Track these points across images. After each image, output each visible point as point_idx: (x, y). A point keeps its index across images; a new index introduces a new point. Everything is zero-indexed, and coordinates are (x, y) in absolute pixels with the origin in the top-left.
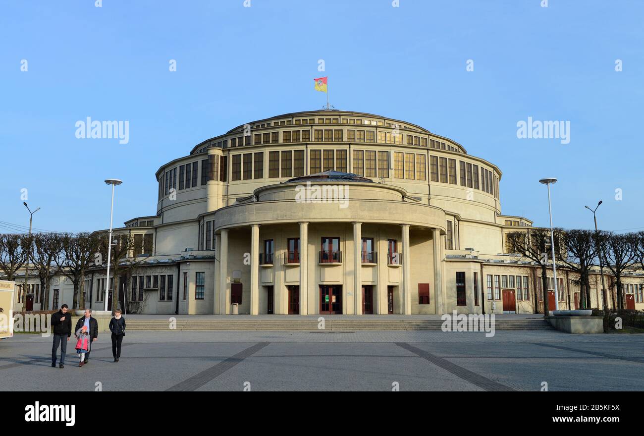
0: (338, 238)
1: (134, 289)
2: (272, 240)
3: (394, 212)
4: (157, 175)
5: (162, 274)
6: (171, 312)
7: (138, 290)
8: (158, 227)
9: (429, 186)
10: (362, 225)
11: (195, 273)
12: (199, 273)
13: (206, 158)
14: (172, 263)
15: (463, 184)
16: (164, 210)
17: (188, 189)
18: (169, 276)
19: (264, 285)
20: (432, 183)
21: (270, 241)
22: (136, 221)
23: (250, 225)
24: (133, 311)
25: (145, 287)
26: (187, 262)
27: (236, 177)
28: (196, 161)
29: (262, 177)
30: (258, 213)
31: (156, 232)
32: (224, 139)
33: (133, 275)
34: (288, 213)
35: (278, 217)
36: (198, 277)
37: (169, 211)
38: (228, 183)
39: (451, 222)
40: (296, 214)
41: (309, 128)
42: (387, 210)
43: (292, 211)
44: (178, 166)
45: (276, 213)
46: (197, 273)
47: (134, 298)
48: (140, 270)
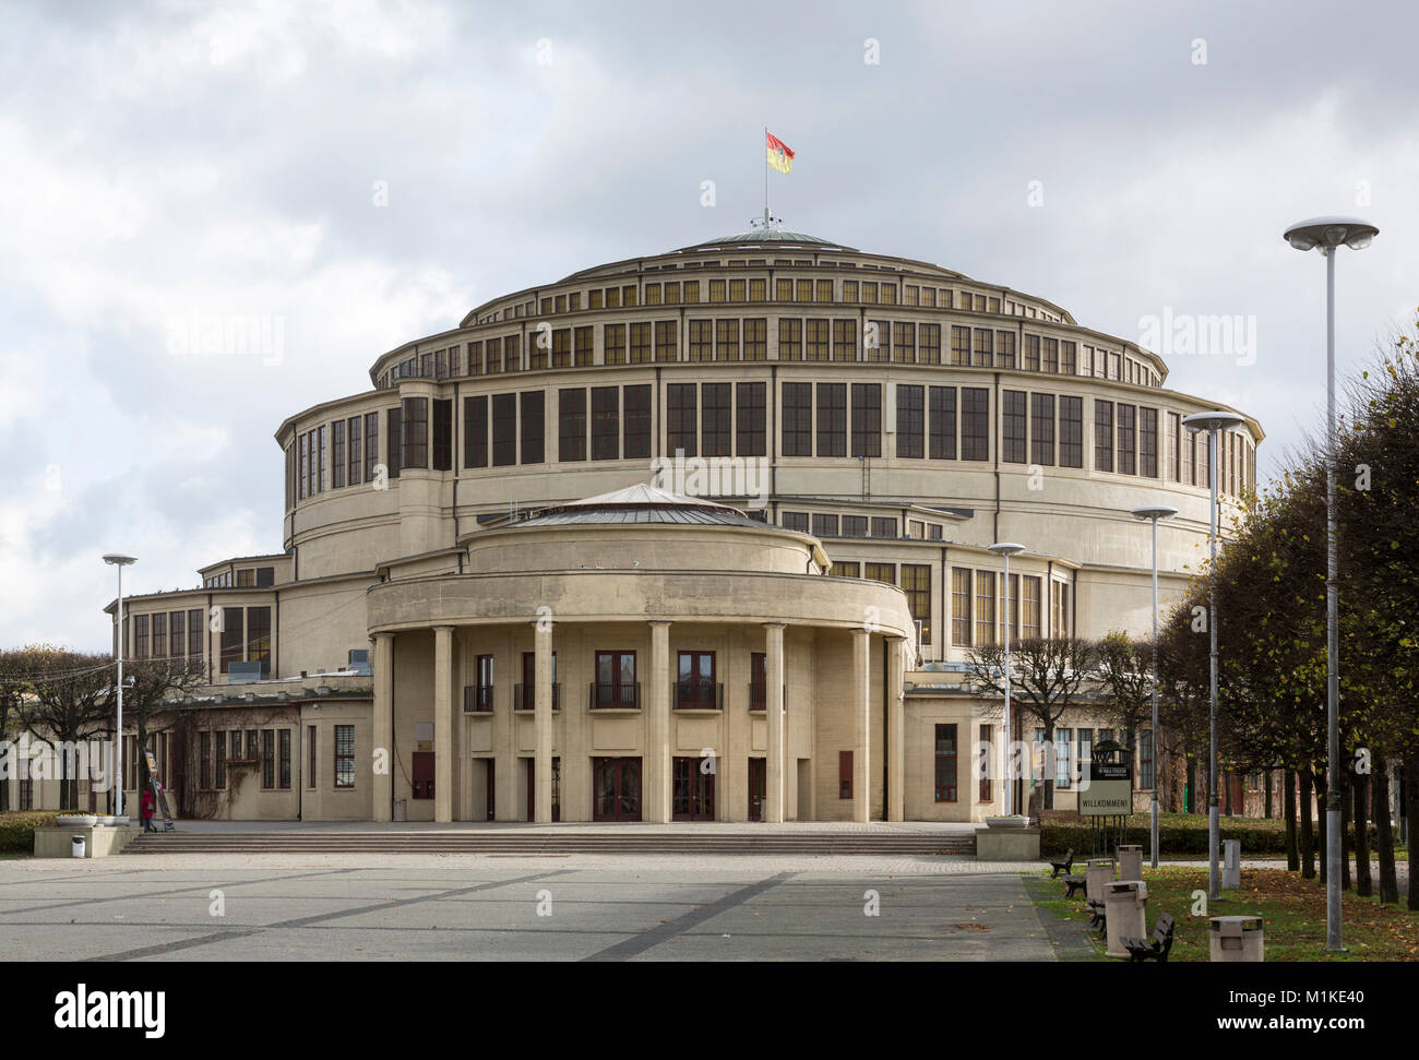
0: (633, 653)
1: (204, 762)
2: (491, 656)
3: (746, 597)
4: (281, 437)
5: (266, 727)
6: (288, 816)
7: (213, 763)
8: (283, 590)
9: (997, 474)
10: (670, 628)
11: (332, 729)
12: (343, 726)
13: (397, 403)
14: (287, 700)
15: (1104, 464)
16: (298, 540)
17: (355, 488)
18: (281, 731)
19: (476, 756)
20: (1004, 467)
21: (488, 657)
22: (228, 569)
23: (432, 627)
24: (205, 813)
25: (228, 756)
26: (314, 702)
27: (475, 460)
28: (374, 410)
29: (541, 460)
30: (448, 601)
31: (278, 603)
32: (452, 342)
33: (202, 729)
34: (508, 602)
35: (488, 610)
36: (340, 738)
37: (312, 544)
38: (457, 475)
39: (1039, 579)
40: (528, 605)
41: (674, 315)
42: (729, 595)
43: (518, 598)
44: (327, 420)
45: (483, 601)
46: (336, 726)
47: (204, 781)
48: (216, 719)
